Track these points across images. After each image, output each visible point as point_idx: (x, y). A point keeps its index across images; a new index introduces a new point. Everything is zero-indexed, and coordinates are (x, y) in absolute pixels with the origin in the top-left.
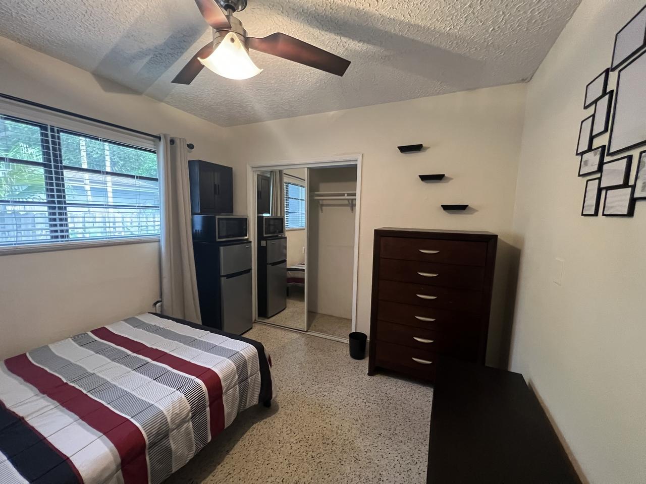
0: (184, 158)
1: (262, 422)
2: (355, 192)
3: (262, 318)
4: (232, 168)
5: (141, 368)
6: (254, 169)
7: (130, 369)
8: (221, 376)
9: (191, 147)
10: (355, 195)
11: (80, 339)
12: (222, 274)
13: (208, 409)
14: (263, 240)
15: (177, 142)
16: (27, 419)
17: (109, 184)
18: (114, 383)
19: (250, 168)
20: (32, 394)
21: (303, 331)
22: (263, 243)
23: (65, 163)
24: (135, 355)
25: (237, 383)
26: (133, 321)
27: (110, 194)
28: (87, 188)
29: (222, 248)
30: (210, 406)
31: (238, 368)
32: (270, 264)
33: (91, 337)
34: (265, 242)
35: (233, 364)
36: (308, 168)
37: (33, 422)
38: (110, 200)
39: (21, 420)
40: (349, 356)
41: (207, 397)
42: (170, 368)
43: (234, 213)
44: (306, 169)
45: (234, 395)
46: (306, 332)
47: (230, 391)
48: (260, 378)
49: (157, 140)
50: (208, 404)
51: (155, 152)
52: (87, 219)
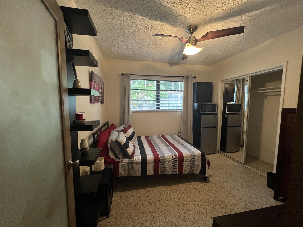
0: (192, 82)
1: (200, 183)
2: (280, 87)
3: (222, 151)
4: (212, 83)
5: (166, 146)
6: (222, 81)
7: (164, 145)
8: (184, 155)
9: (195, 77)
10: (280, 88)
11: (158, 137)
12: (202, 126)
13: (178, 163)
14: (226, 114)
15: (189, 77)
16: (144, 147)
17: (179, 94)
18: (160, 147)
19: (220, 81)
20: (146, 143)
21: (242, 164)
22: (226, 116)
23: (161, 89)
24: (167, 143)
25: (190, 161)
26: (171, 136)
27: (179, 97)
28: (173, 95)
29: (202, 116)
30: (179, 162)
31: (191, 156)
32: (229, 126)
33: (160, 136)
34: (227, 115)
35: (190, 154)
36: (250, 76)
37: (145, 147)
38: (173, 98)
39: (144, 146)
40: (266, 185)
41: (178, 159)
42: (172, 148)
43: (213, 102)
44: (249, 77)
45: (188, 164)
46: (243, 164)
47: (187, 162)
48: (201, 165)
49: (183, 78)
50: (178, 161)
51: (182, 82)
52: (172, 106)
